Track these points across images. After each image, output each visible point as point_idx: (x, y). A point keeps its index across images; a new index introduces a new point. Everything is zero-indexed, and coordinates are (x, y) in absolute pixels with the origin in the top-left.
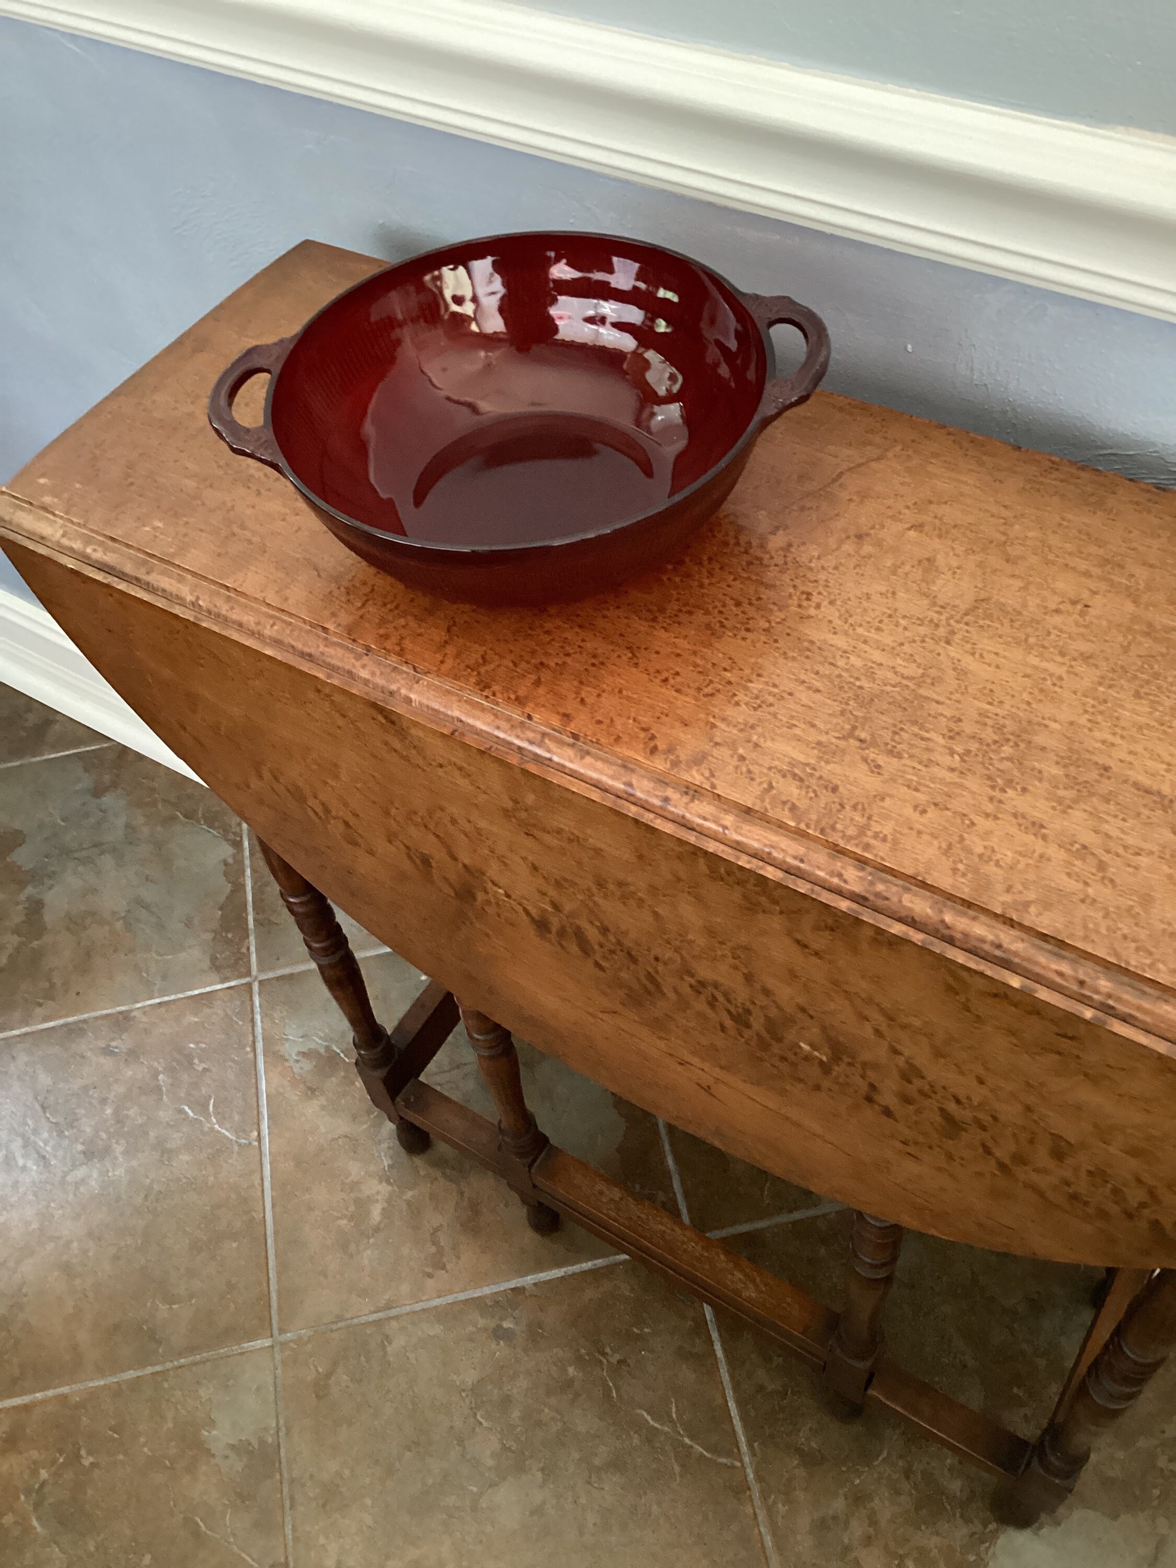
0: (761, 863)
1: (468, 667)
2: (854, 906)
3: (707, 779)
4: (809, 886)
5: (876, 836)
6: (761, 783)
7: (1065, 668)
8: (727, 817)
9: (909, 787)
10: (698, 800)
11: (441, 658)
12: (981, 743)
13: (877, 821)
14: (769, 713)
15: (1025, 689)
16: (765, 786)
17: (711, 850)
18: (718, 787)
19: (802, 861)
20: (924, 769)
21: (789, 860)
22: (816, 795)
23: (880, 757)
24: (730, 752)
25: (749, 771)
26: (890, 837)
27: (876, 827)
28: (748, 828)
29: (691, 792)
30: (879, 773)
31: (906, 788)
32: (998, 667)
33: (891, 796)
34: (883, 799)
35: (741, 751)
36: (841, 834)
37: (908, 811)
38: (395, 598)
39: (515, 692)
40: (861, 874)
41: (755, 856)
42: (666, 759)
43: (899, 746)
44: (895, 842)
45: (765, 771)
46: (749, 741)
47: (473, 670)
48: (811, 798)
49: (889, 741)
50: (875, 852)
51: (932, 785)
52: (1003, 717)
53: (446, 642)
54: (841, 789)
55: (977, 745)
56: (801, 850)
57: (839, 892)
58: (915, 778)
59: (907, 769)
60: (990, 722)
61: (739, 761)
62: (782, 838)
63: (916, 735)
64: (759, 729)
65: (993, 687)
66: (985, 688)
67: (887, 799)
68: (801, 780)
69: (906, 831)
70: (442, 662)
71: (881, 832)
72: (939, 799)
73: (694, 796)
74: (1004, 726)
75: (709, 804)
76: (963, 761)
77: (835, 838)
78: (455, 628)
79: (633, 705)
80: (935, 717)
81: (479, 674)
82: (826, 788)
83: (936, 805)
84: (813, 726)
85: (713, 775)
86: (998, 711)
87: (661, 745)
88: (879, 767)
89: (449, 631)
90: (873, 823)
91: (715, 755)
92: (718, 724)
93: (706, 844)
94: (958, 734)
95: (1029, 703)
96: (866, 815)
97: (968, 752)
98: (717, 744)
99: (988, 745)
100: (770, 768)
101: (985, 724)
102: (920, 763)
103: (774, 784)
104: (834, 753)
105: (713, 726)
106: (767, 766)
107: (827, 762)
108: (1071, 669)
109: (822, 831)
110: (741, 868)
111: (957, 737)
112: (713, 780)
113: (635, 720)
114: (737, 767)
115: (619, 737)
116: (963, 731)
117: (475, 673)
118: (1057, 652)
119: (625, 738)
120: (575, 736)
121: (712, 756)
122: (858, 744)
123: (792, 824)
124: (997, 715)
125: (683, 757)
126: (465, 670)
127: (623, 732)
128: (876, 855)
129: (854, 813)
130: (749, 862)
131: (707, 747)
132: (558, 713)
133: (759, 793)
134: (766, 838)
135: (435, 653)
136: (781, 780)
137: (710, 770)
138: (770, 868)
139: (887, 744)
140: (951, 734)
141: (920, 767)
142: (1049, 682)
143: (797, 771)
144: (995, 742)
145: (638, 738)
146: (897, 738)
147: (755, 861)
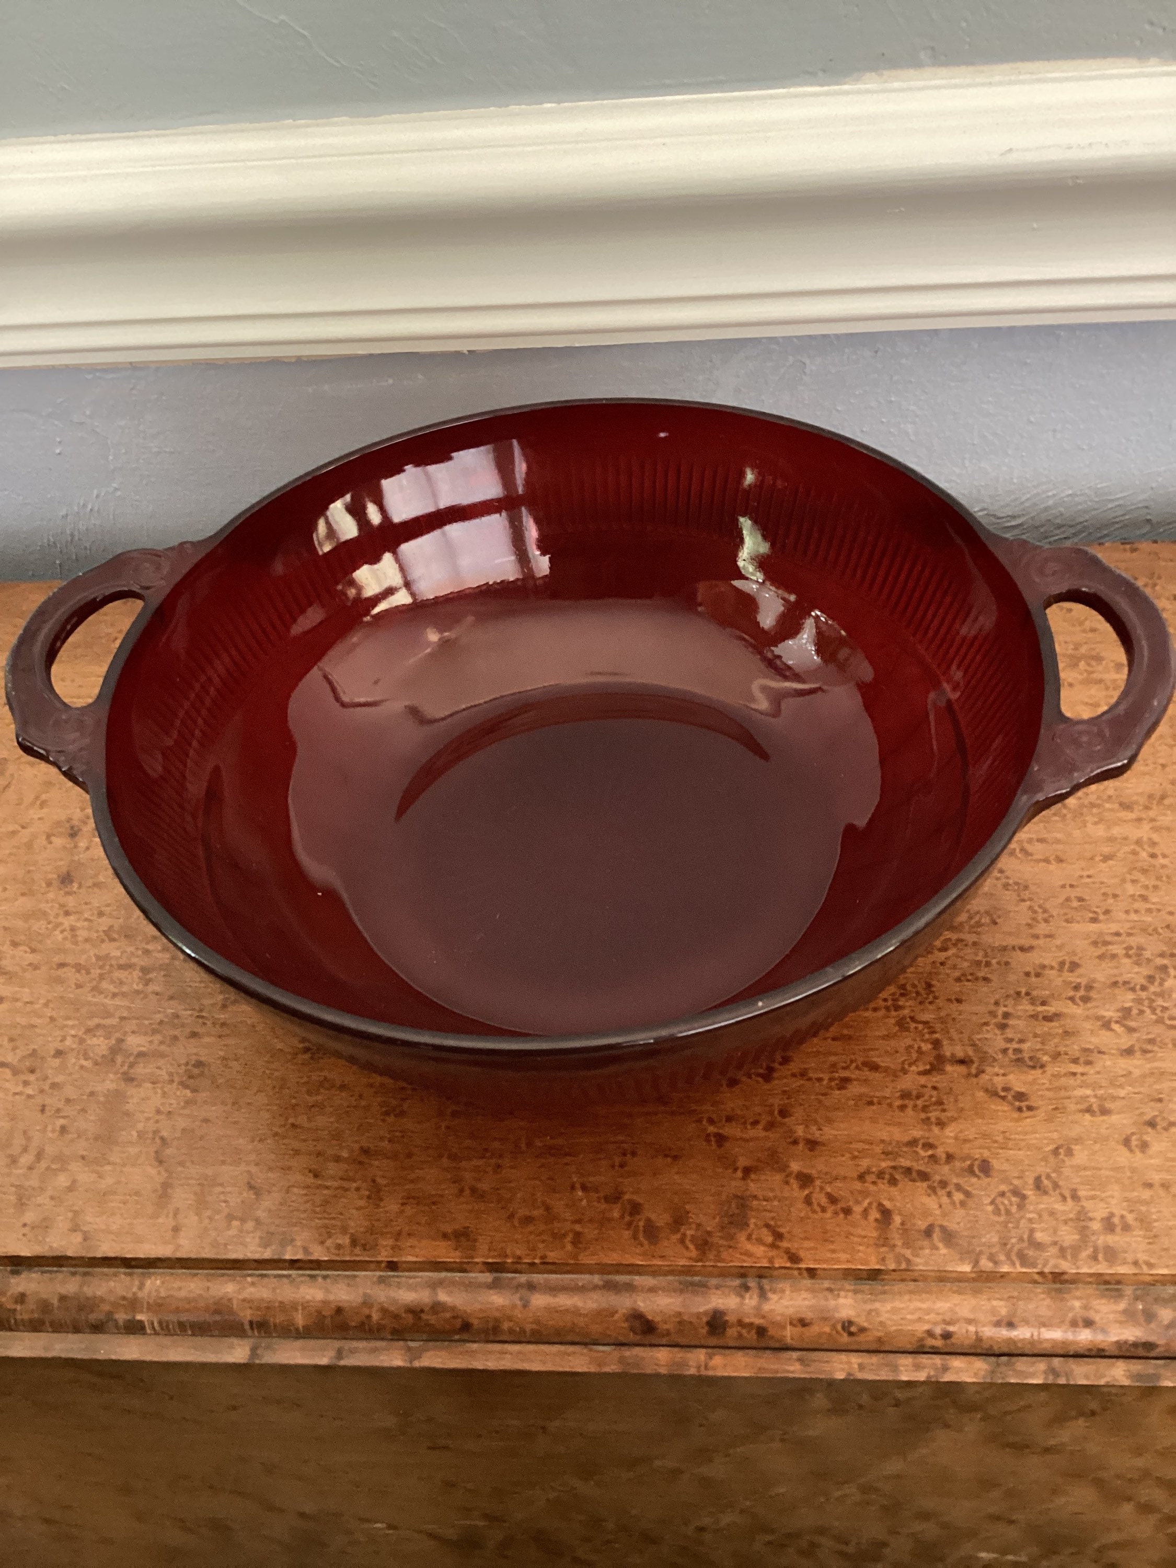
0: (937, 1360)
1: (230, 1218)
2: (1137, 1367)
3: (773, 1246)
4: (1041, 1365)
5: (1109, 1225)
6: (865, 1212)
7: (1146, 826)
8: (842, 1301)
9: (1089, 1110)
10: (774, 1291)
11: (171, 1223)
12: (1133, 990)
13: (1093, 1198)
14: (794, 1075)
15: (1124, 881)
16: (874, 1214)
17: (840, 1376)
18: (802, 1254)
19: (1011, 1325)
20: (1087, 1069)
21: (988, 1332)
22: (968, 1194)
23: (1011, 1077)
24: (778, 1177)
25: (833, 1200)
26: (1130, 1218)
27: (1098, 1211)
28: (888, 1306)
29: (752, 1283)
30: (1030, 1108)
31: (1087, 1116)
32: (1060, 860)
33: (1078, 1140)
34: (1069, 1153)
35: (795, 1166)
36: (1053, 1250)
37: (1123, 1157)
38: (29, 1139)
39: (344, 1230)
40: (1122, 1305)
41: (920, 1350)
42: (682, 1241)
43: (1025, 1046)
44: (1144, 1222)
45: (858, 1185)
46: (795, 1142)
47: (243, 1220)
48: (963, 1204)
49: (1004, 1045)
50: (1130, 1257)
51: (1122, 1093)
52: (1129, 935)
53: (166, 1186)
54: (995, 1163)
55: (1130, 996)
56: (1003, 1309)
57: (1097, 1354)
58: (1088, 1092)
59: (1063, 1081)
60: (1117, 949)
61: (803, 1187)
62: (956, 1299)
63: (1034, 1017)
64: (798, 1113)
65: (1077, 892)
66: (1068, 899)
67: (1076, 1148)
68: (924, 1176)
69: (1146, 1194)
70: (176, 1229)
71: (1112, 1215)
72: (1150, 1112)
73: (761, 1288)
74: (1141, 948)
75: (795, 1289)
76: (1131, 1030)
77: (1052, 1262)
78: (169, 1151)
79: (568, 1159)
80: (1038, 975)
81: (258, 1221)
82: (970, 1171)
83: (1152, 1124)
84: (875, 1067)
85: (779, 1236)
86: (1114, 927)
87: (661, 1218)
88: (1020, 1096)
89: (160, 1161)
90: (1088, 1205)
91: (760, 1194)
92: (728, 1130)
93: (827, 1367)
94: (1089, 988)
95: (1144, 898)
96: (1067, 1194)
97: (1127, 1012)
98: (747, 1171)
99: (1143, 988)
100: (861, 1177)
101: (1114, 956)
102: (1075, 1061)
103: (887, 1204)
104: (940, 1103)
105: (721, 1139)
106: (855, 1175)
107: (941, 1124)
108: (1155, 824)
109: (1023, 1259)
110: (910, 1384)
111: (1093, 994)
112: (785, 1244)
113: (584, 1188)
114: (808, 1201)
115: (578, 1235)
116: (1094, 981)
117: (250, 1225)
118: (1116, 806)
119: (590, 1232)
120: (492, 1268)
121: (755, 1197)
122: (962, 1069)
123: (967, 1268)
124: (1118, 934)
125: (710, 1225)
126: (229, 1227)
127: (579, 1221)
128: (1136, 1263)
129: (1045, 1198)
130: (918, 1367)
131: (735, 1185)
132: (445, 1236)
133: (875, 1234)
134: (928, 1311)
135: (155, 1216)
136: (894, 1191)
137: (767, 1226)
138: (957, 1363)
139: (1005, 1051)
140: (1082, 992)
141: (1079, 1069)
142: (1144, 855)
143: (905, 1162)
144: (1151, 979)
145: (609, 1220)
146: (1009, 1033)
147: (924, 1359)
